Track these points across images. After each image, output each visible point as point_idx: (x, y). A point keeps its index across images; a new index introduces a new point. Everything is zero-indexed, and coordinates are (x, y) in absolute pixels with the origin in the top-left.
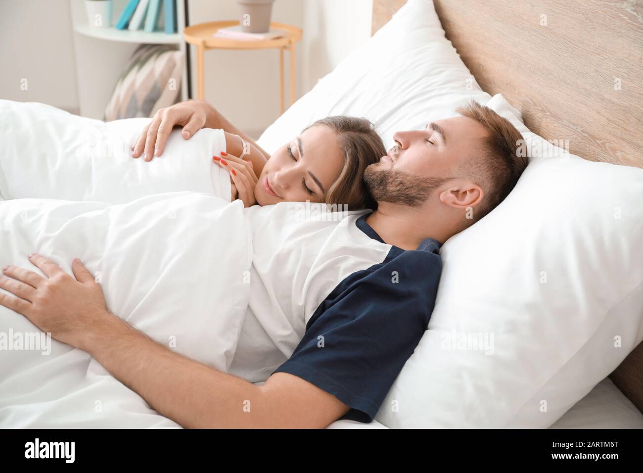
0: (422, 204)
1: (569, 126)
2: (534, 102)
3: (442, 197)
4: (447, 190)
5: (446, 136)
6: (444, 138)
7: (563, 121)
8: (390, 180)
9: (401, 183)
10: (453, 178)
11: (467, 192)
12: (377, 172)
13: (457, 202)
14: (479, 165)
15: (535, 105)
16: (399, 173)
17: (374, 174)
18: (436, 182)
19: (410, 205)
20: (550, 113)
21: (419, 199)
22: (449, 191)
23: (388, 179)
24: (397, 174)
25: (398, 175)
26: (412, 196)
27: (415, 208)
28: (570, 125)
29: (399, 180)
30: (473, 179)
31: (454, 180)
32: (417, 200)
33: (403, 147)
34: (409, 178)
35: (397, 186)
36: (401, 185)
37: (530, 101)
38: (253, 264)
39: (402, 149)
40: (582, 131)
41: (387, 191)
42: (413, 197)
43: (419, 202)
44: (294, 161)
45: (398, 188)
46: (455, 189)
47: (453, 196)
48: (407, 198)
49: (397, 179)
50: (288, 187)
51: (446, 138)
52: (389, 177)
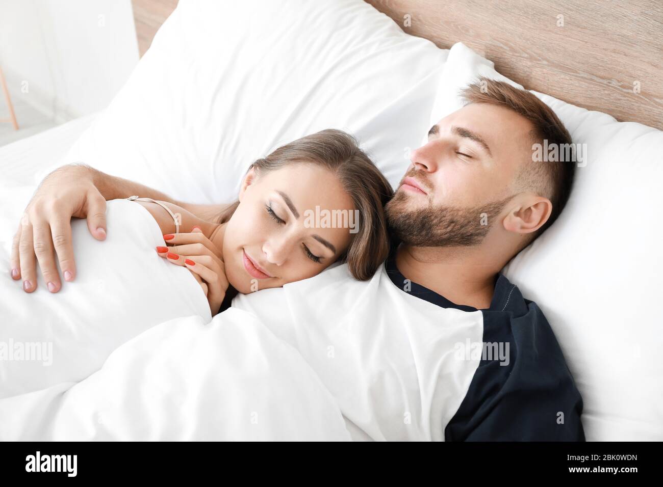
0: (482, 240)
1: (591, 80)
2: (510, 47)
3: (506, 223)
4: (509, 213)
5: (487, 144)
6: (486, 147)
7: (579, 73)
8: (434, 222)
9: (452, 222)
10: (514, 196)
11: (532, 208)
12: (413, 213)
13: (526, 225)
14: (537, 170)
15: (513, 50)
16: (446, 209)
17: (409, 216)
18: (495, 208)
19: (466, 244)
20: (548, 61)
21: (477, 235)
22: (512, 214)
23: (432, 221)
24: (442, 210)
25: (445, 212)
26: (469, 234)
27: (472, 247)
28: (595, 78)
29: (448, 218)
30: (534, 189)
31: (515, 198)
32: (476, 237)
33: (429, 169)
34: (460, 213)
35: (447, 227)
36: (453, 225)
37: (502, 45)
38: (344, 417)
39: (429, 172)
40: (620, 86)
41: (433, 236)
42: (471, 235)
43: (479, 238)
44: (283, 224)
45: (449, 229)
46: (517, 209)
47: (518, 219)
48: (463, 238)
49: (445, 218)
50: (286, 263)
51: (489, 146)
52: (433, 217)
